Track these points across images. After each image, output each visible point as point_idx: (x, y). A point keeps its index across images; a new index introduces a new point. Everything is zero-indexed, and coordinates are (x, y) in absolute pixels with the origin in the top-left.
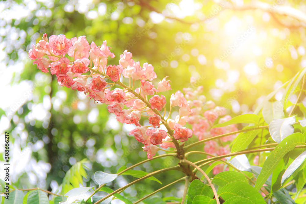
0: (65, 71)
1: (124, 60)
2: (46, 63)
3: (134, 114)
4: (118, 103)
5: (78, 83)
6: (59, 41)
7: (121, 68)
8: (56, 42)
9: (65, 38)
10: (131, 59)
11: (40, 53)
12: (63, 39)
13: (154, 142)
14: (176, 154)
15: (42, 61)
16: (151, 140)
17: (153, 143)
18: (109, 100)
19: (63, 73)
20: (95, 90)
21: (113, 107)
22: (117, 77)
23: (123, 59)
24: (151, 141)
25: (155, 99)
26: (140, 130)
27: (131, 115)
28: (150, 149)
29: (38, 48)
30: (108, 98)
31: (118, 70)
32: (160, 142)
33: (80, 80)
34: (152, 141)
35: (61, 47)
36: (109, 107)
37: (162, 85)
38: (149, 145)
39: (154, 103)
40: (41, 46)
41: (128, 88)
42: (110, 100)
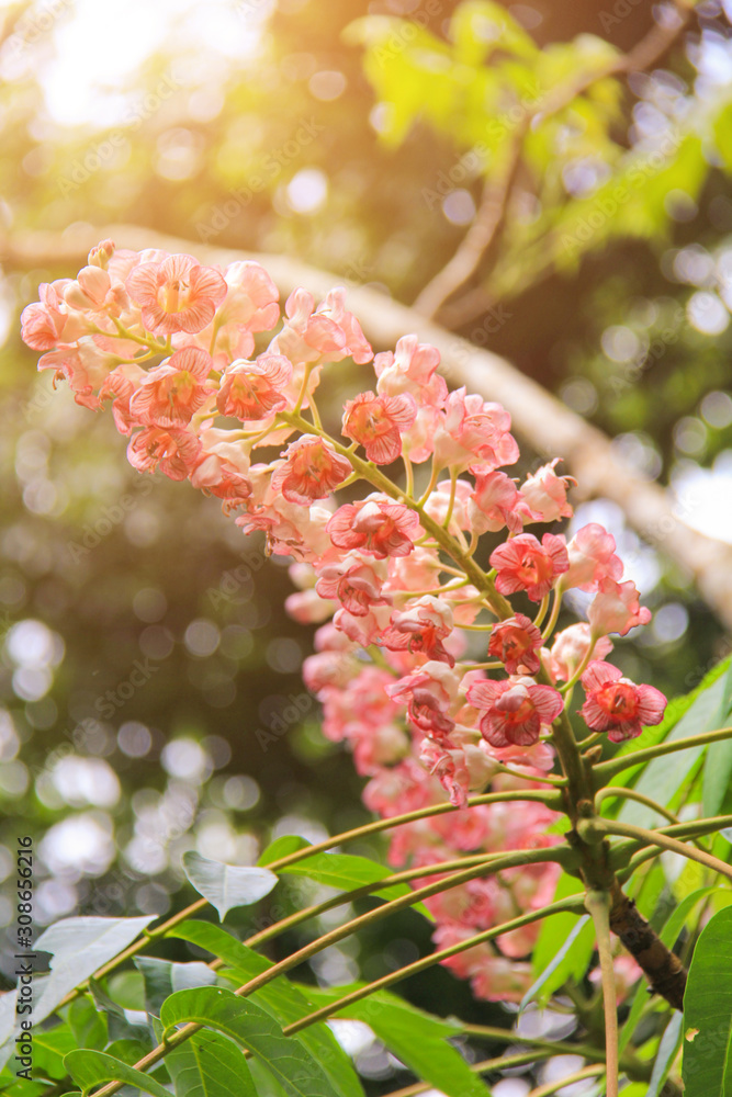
0: (189, 404)
1: (405, 377)
2: (99, 369)
3: (431, 610)
4: (372, 559)
5: (222, 461)
6: (171, 276)
7: (410, 407)
8: (158, 277)
9: (198, 264)
10: (433, 376)
11: (74, 322)
12: (189, 268)
13: (498, 735)
14: (557, 793)
15: (82, 356)
16: (485, 724)
17: (492, 740)
18: (338, 543)
19: (179, 416)
20: (293, 494)
21: (347, 575)
22: (390, 448)
23: (399, 374)
24: (485, 729)
25: (514, 553)
26: (440, 682)
27: (419, 613)
28: (467, 764)
29: (75, 300)
30: (335, 534)
31: (397, 418)
32: (526, 736)
33: (230, 451)
34: (490, 731)
35: (174, 301)
36: (329, 571)
37: (544, 495)
38: (461, 748)
39: (512, 566)
40: (88, 291)
41: (405, 498)
42: (344, 544)
